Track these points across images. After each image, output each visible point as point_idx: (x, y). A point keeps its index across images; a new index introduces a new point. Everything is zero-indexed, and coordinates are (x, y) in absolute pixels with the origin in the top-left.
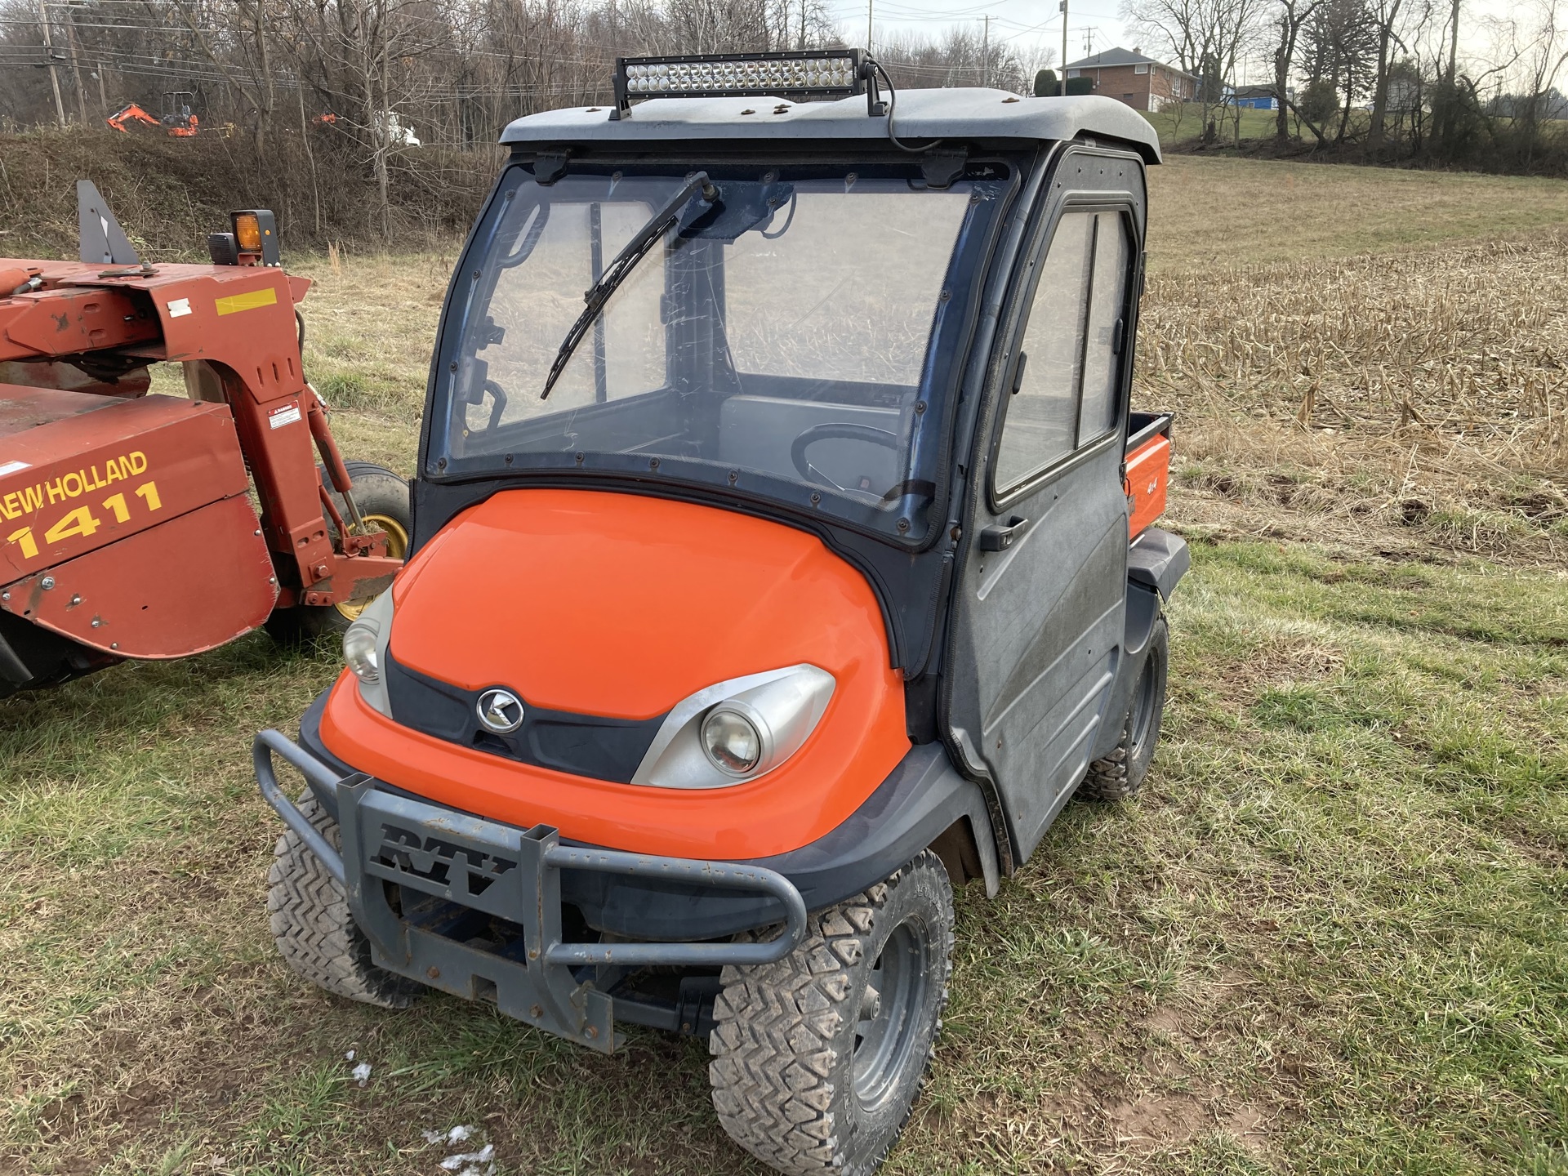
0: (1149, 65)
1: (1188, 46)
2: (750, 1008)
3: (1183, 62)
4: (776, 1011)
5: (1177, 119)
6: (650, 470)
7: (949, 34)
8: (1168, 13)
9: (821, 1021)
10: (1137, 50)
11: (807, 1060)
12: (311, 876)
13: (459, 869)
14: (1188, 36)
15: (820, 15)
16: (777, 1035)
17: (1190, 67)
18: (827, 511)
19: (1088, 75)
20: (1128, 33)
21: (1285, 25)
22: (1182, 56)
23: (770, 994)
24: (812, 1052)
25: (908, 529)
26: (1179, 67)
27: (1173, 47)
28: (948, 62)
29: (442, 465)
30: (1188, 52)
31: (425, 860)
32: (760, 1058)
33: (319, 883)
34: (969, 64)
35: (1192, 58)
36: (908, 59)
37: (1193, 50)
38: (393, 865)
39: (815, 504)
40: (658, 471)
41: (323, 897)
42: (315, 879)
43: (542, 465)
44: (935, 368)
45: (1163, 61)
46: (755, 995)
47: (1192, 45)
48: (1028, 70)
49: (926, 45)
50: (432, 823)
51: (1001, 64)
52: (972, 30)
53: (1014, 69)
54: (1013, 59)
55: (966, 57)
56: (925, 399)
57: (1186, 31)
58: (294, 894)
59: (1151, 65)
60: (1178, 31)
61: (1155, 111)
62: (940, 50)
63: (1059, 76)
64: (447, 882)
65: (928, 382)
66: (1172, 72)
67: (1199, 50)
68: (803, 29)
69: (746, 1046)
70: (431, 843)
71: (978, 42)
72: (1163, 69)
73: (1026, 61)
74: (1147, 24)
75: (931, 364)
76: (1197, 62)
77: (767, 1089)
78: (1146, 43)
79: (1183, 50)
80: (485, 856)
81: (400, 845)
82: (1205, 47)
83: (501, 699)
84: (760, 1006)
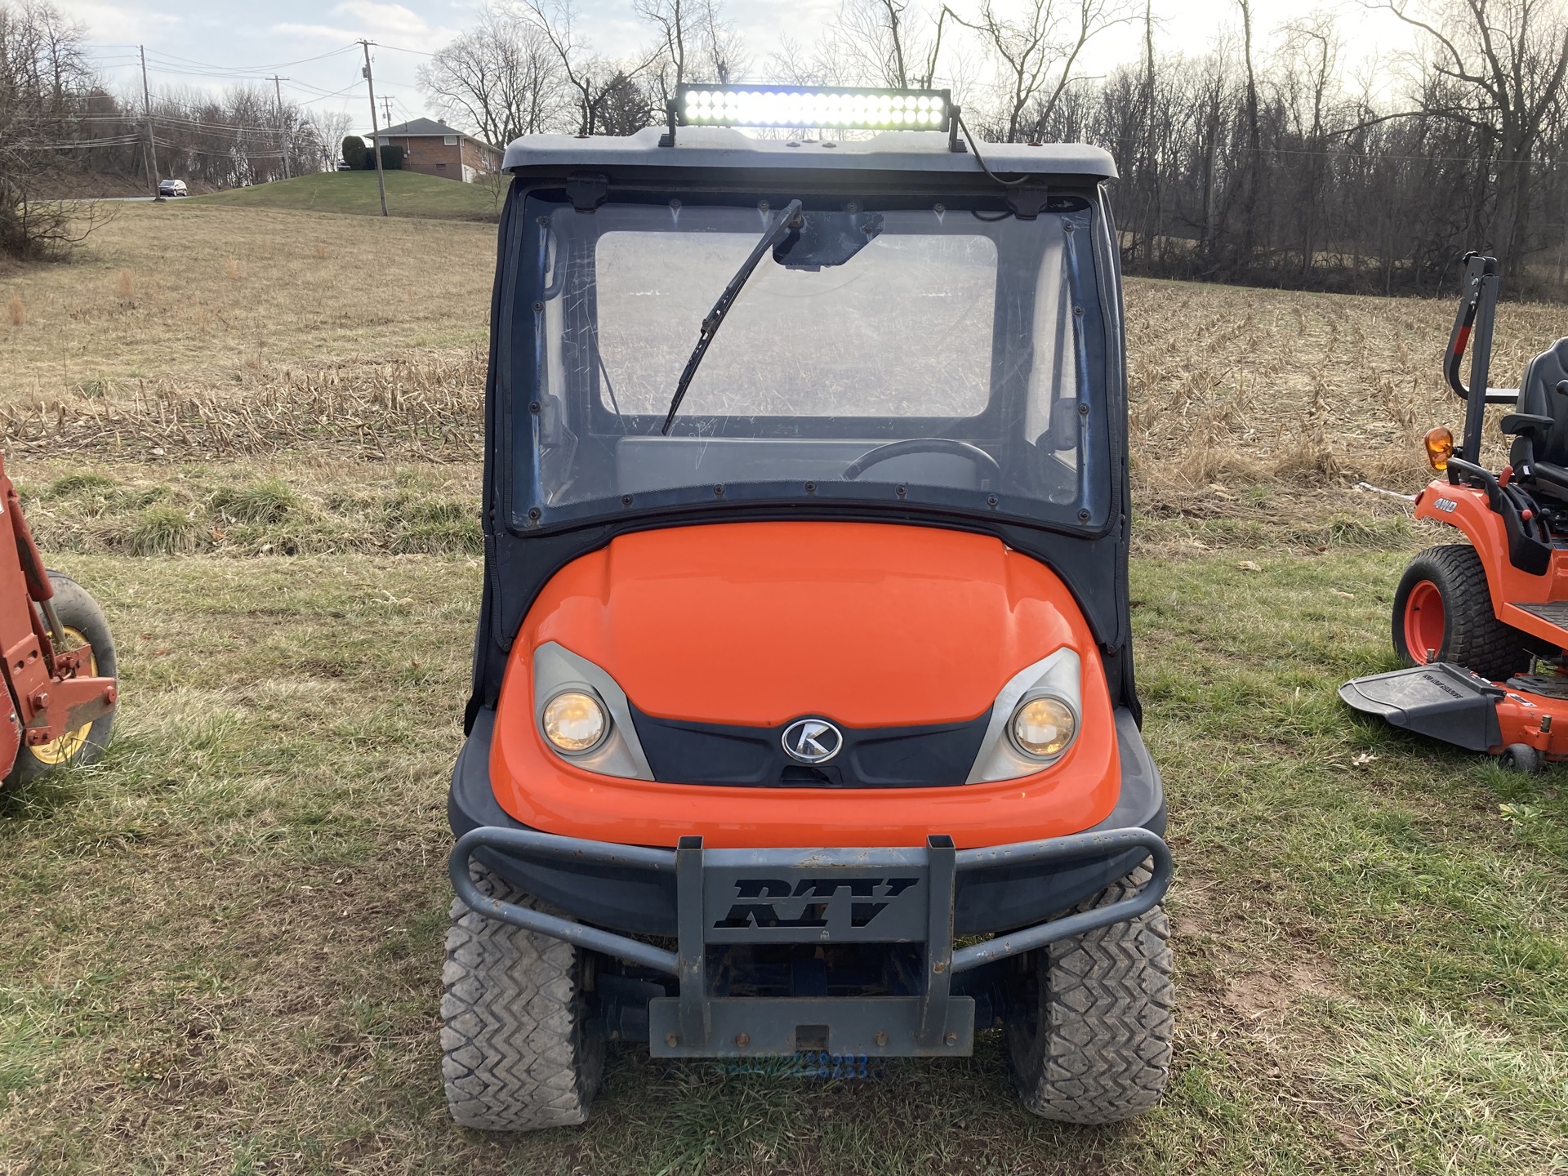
0: (458, 137)
1: (490, 122)
2: (1096, 967)
3: (487, 136)
4: (1123, 963)
5: (496, 190)
6: (806, 494)
7: (231, 91)
8: (465, 88)
9: (1162, 958)
10: (441, 121)
11: (1159, 998)
12: (511, 992)
13: (839, 906)
14: (488, 112)
15: (76, 61)
16: (1128, 983)
17: (493, 141)
18: (1006, 511)
19: (397, 144)
20: (429, 105)
21: (583, 107)
22: (485, 130)
23: (1113, 949)
24: (1159, 990)
25: (1090, 518)
26: (485, 140)
27: (475, 121)
28: (235, 121)
29: (535, 515)
30: (491, 127)
31: (789, 907)
32: (1116, 1011)
33: (525, 997)
34: (259, 126)
35: (495, 133)
36: (187, 116)
37: (495, 126)
38: (747, 924)
39: (993, 507)
40: (816, 493)
41: (535, 1012)
42: (519, 995)
43: (673, 502)
44: (1089, 374)
45: (468, 132)
46: (1097, 955)
47: (493, 120)
48: (324, 135)
49: (206, 102)
50: (807, 863)
51: (295, 128)
52: (259, 88)
53: (310, 134)
54: (307, 123)
55: (256, 119)
56: (1086, 401)
57: (486, 107)
58: (490, 1020)
59: (459, 137)
60: (477, 106)
61: (469, 181)
62: (222, 107)
63: (369, 144)
64: (823, 923)
65: (1086, 386)
66: (479, 145)
67: (501, 127)
68: (57, 77)
69: (1099, 1003)
70: (804, 885)
71: (265, 103)
72: (469, 141)
73: (322, 127)
74: (447, 98)
75: (1084, 370)
76: (500, 138)
77: (1123, 1037)
78: (448, 115)
79: (486, 124)
80: (878, 882)
81: (763, 899)
82: (506, 123)
83: (814, 729)
84: (1106, 963)
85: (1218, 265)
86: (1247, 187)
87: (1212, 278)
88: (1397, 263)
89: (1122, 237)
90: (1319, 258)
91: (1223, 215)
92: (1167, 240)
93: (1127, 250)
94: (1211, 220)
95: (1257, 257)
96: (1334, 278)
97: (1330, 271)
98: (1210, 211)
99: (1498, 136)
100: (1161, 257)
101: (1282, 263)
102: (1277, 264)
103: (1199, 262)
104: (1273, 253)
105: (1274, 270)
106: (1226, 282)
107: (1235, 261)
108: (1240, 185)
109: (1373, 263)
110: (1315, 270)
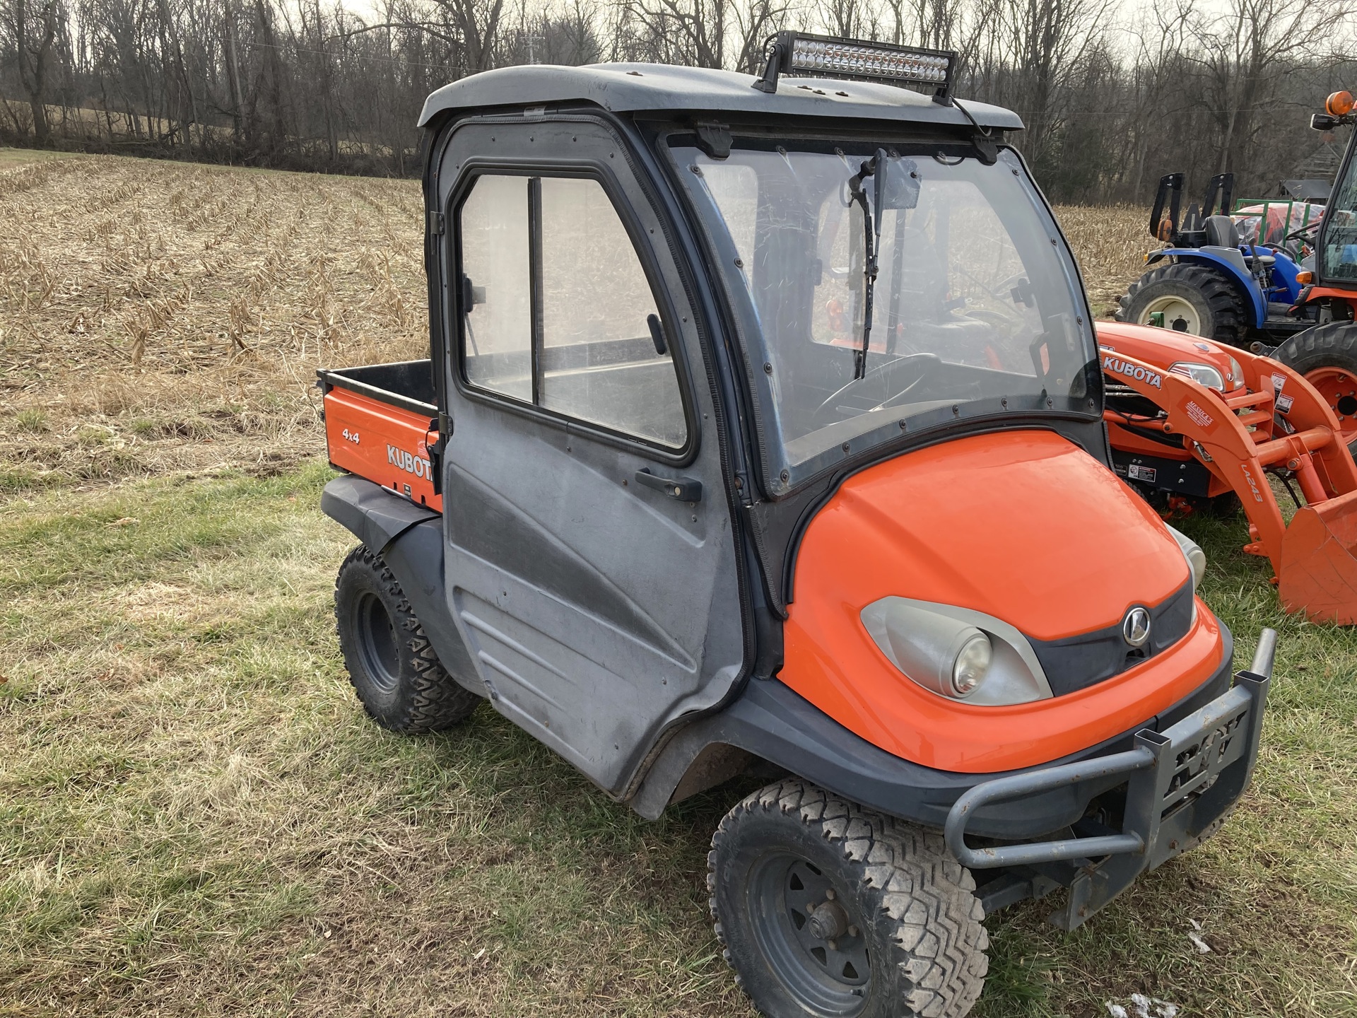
29: (785, 477)
85: (257, 151)
86: (270, 81)
87: (253, 163)
88: (406, 151)
89: (159, 123)
90: (344, 146)
91: (252, 104)
92: (205, 127)
93: (167, 136)
94: (243, 109)
95: (291, 144)
96: (359, 163)
97: (356, 156)
98: (240, 101)
99: (463, 49)
100: (203, 143)
101: (312, 150)
102: (308, 150)
103: (240, 148)
104: (304, 140)
105: (307, 156)
106: (267, 167)
107: (272, 148)
108: (263, 77)
109: (387, 151)
110: (341, 156)
